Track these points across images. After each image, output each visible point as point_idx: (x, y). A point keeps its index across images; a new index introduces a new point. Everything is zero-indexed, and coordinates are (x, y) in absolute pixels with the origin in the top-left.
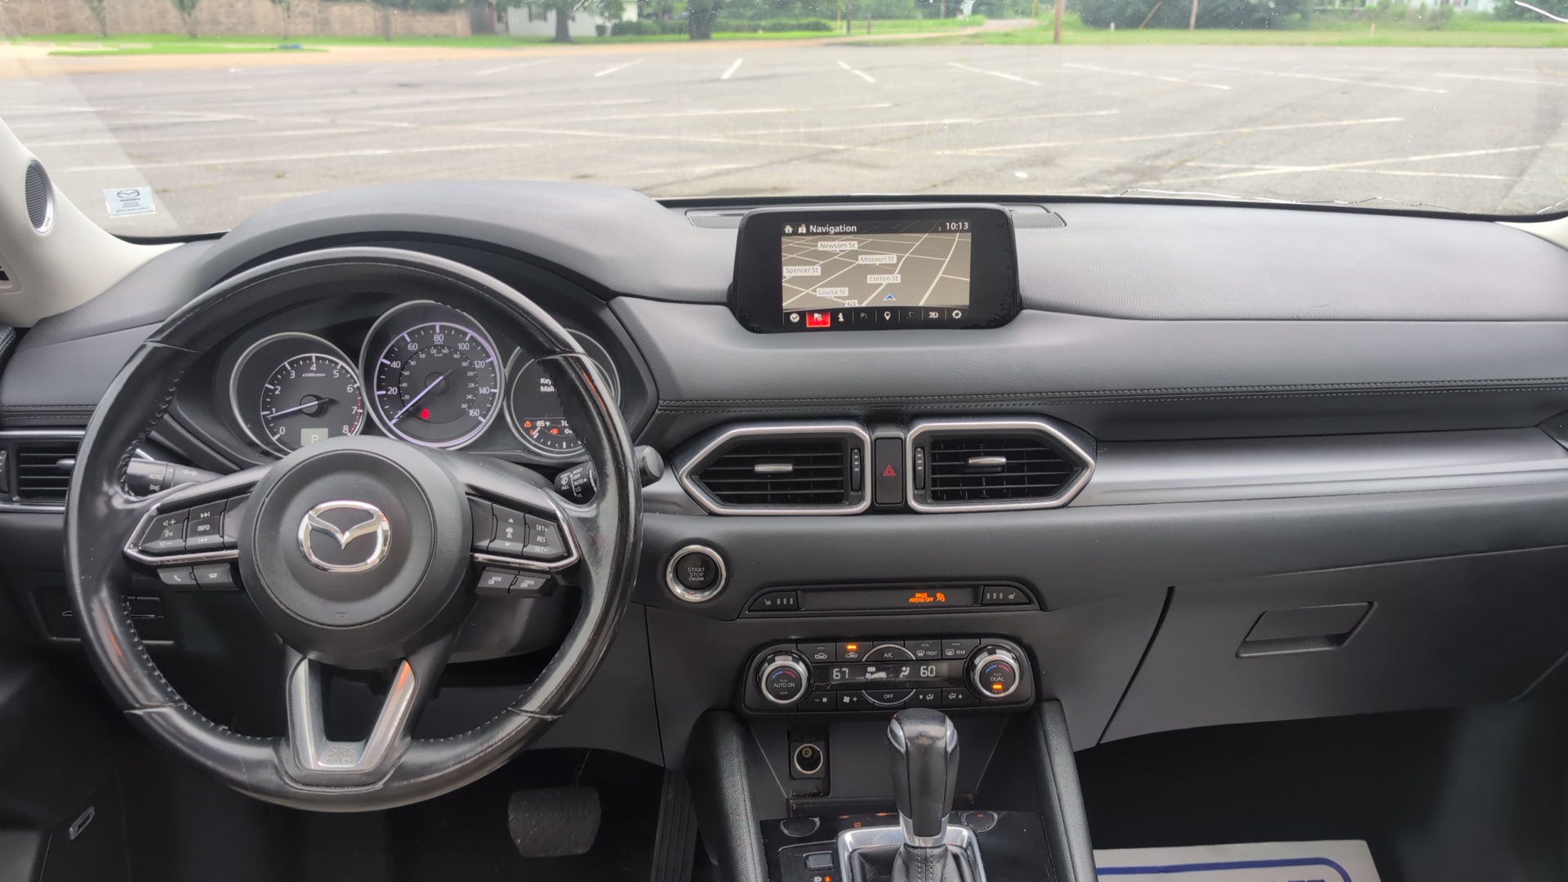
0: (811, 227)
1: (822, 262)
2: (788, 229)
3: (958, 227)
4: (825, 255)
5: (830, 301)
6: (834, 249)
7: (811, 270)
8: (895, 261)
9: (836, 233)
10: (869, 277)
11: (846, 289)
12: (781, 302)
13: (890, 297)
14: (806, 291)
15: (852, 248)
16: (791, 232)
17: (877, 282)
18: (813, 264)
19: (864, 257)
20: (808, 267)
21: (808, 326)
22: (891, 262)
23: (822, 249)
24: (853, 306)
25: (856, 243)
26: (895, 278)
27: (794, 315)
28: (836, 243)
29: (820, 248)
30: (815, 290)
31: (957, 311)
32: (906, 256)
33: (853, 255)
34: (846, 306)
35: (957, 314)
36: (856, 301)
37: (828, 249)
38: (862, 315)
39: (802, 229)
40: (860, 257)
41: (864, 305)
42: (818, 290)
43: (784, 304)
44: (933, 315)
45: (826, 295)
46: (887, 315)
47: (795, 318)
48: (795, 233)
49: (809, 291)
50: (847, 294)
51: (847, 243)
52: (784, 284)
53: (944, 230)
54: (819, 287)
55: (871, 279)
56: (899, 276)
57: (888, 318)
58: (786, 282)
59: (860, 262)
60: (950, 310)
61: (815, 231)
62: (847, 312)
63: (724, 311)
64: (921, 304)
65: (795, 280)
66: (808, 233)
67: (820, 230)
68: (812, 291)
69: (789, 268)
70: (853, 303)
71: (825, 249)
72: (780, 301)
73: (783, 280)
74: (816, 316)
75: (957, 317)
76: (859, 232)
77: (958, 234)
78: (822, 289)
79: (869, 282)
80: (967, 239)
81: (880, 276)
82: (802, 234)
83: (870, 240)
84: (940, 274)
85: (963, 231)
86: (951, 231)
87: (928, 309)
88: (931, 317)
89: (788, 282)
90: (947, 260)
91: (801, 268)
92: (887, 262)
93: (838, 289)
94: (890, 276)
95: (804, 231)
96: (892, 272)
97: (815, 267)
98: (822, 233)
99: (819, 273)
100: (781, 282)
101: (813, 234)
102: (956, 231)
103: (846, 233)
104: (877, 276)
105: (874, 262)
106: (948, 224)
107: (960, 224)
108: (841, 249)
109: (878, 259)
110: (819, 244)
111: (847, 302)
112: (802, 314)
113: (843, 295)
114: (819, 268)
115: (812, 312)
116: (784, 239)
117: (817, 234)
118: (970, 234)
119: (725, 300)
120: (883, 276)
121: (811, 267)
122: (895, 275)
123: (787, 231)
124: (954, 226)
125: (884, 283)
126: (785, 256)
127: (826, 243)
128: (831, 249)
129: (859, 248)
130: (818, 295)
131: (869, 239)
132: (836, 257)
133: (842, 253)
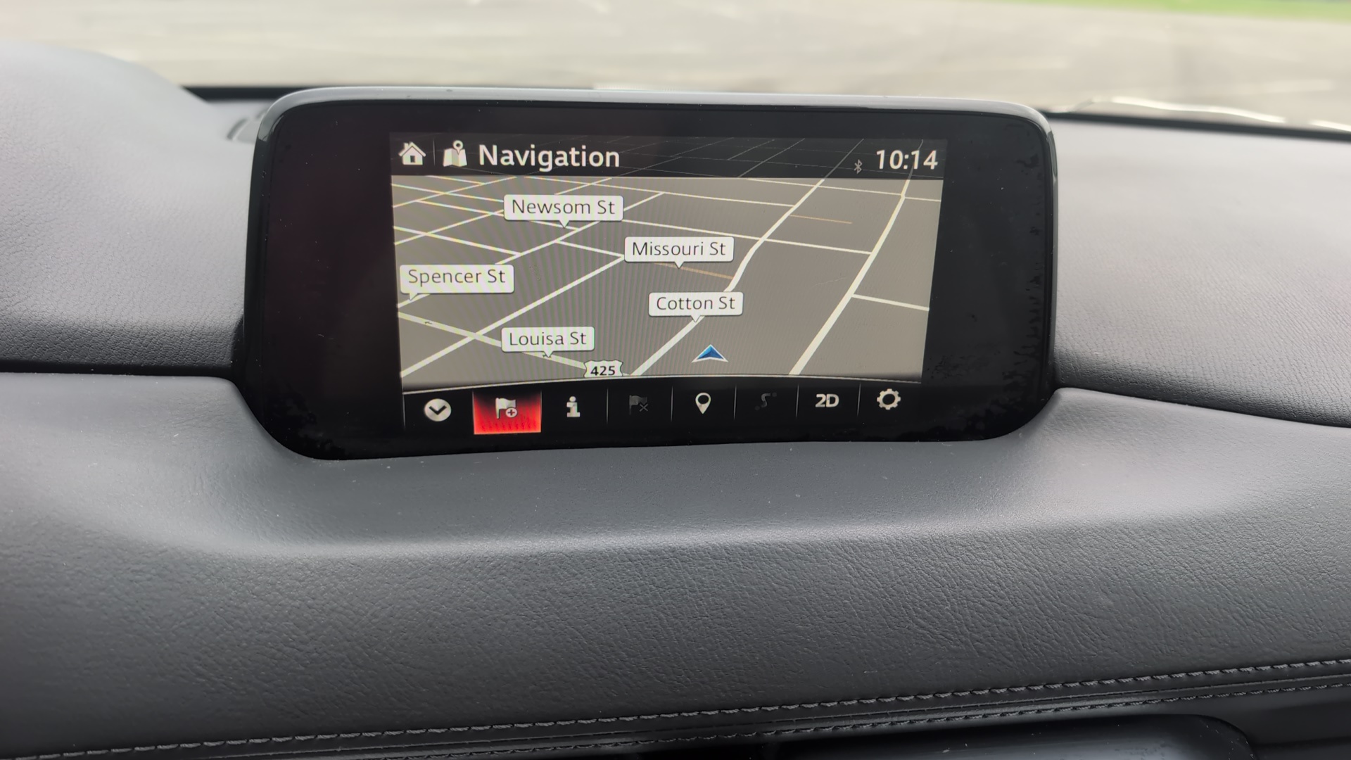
0: (483, 148)
1: (517, 255)
2: (412, 154)
3: (909, 162)
4: (524, 233)
5: (543, 363)
6: (552, 216)
7: (485, 277)
8: (728, 256)
9: (557, 171)
10: (654, 297)
11: (589, 332)
12: (397, 369)
13: (711, 353)
14: (470, 337)
15: (607, 217)
16: (419, 161)
17: (677, 312)
18: (492, 258)
19: (640, 241)
20: (473, 269)
21: (477, 431)
22: (719, 258)
23: (518, 216)
24: (608, 376)
25: (618, 201)
26: (729, 302)
27: (436, 403)
28: (560, 199)
29: (510, 214)
30: (497, 334)
31: (889, 391)
32: (761, 241)
33: (610, 234)
34: (589, 376)
35: (889, 399)
36: (617, 365)
37: (536, 216)
38: (634, 400)
39: (455, 156)
40: (629, 241)
41: (638, 373)
42: (506, 332)
43: (404, 373)
44: (826, 400)
45: (528, 348)
46: (703, 400)
47: (439, 412)
48: (433, 166)
49: (480, 335)
50: (589, 345)
51: (592, 200)
52: (401, 315)
53: (871, 171)
54: (507, 325)
55: (660, 304)
56: (739, 297)
57: (703, 408)
58: (409, 309)
59: (630, 256)
60: (871, 388)
61: (494, 162)
62: (589, 391)
63: (218, 391)
64: (796, 371)
65: (440, 305)
66: (474, 168)
67: (509, 159)
68: (488, 335)
69: (420, 269)
70: (613, 369)
71: (526, 216)
72: (394, 365)
73: (400, 305)
74: (501, 403)
75: (888, 407)
76: (630, 168)
77: (908, 181)
78: (518, 332)
79: (654, 311)
80: (931, 195)
81: (684, 296)
82: (453, 171)
83: (661, 193)
84: (851, 294)
85: (924, 173)
86: (888, 174)
87: (809, 387)
88: (819, 405)
89: (412, 309)
90: (873, 255)
91: (453, 269)
92: (706, 257)
93: (565, 331)
94: (714, 296)
95: (462, 161)
96: (720, 286)
97: (498, 267)
98: (516, 170)
99: (507, 285)
100: (396, 310)
101: (489, 170)
102: (900, 175)
103: (589, 171)
104: (676, 296)
105: (670, 258)
106: (882, 153)
107: (916, 153)
108: (574, 217)
109: (681, 250)
110: (508, 199)
111: (590, 365)
112: (460, 399)
113: (579, 347)
114: (509, 271)
115: (489, 394)
116: (398, 184)
117: (501, 170)
118: (938, 185)
119: (225, 359)
120: (693, 296)
121: (483, 269)
122: (728, 293)
123: (406, 161)
124: (897, 159)
125: (697, 315)
126: (405, 234)
127: (529, 199)
128: (545, 216)
129: (625, 215)
130: (507, 347)
131: (657, 189)
132: (558, 241)
133: (577, 230)
